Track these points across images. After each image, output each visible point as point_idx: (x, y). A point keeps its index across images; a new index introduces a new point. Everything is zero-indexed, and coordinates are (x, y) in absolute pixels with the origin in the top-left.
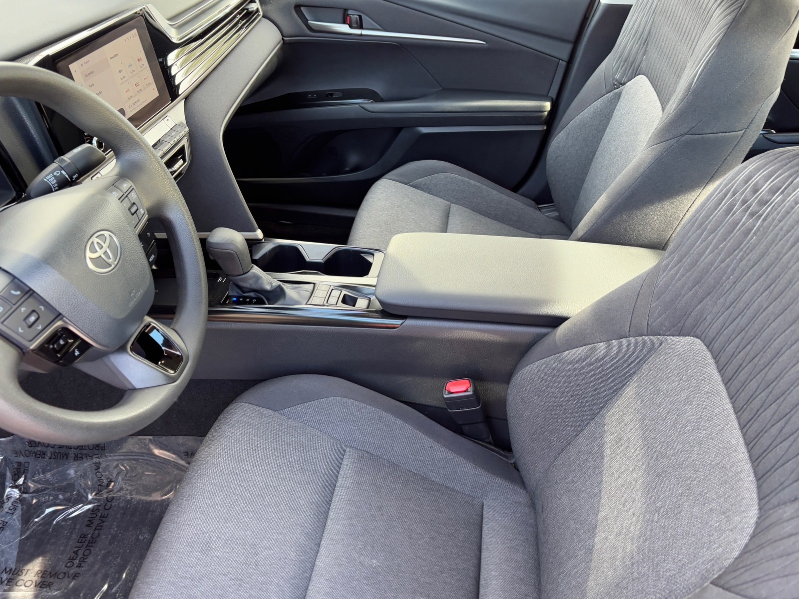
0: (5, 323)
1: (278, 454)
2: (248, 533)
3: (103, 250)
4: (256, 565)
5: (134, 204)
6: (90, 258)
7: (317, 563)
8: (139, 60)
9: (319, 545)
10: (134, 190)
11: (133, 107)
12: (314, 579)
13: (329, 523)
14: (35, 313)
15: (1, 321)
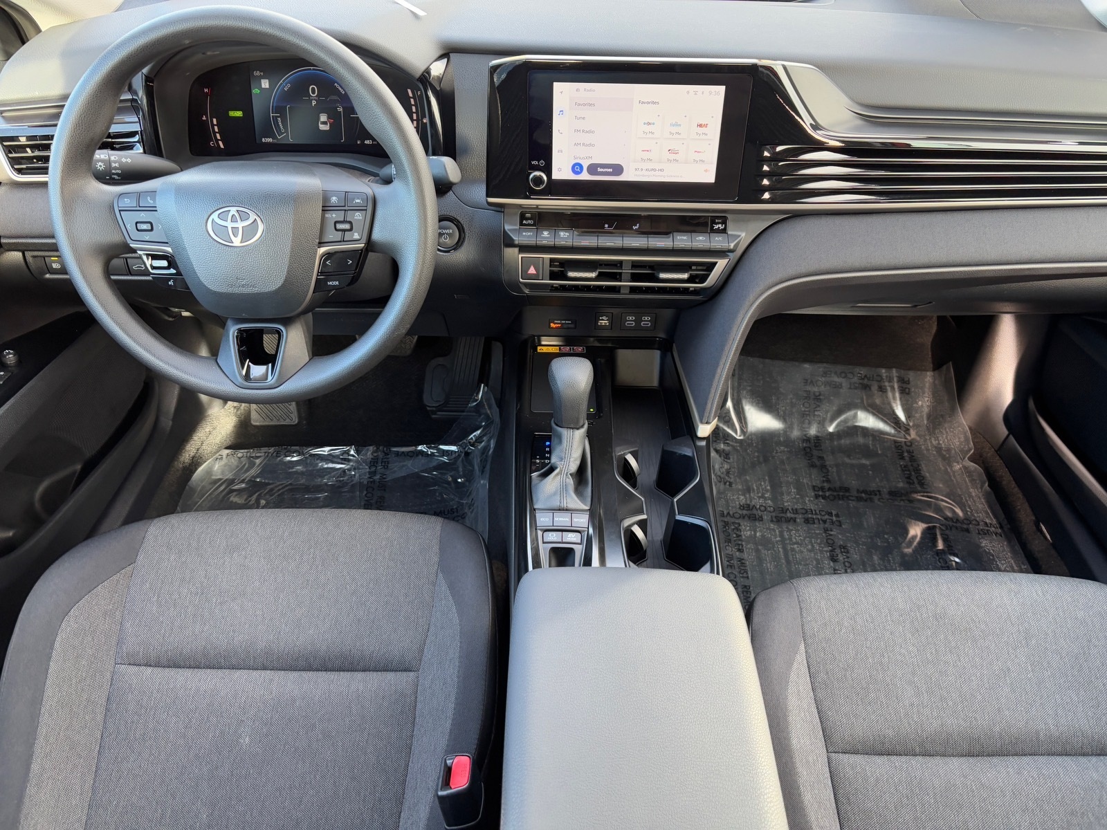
0: (121, 212)
1: (371, 585)
2: (257, 584)
3: (235, 225)
4: (221, 603)
5: (350, 223)
6: (213, 219)
7: (238, 673)
8: (700, 126)
9: (265, 668)
10: (364, 212)
11: (644, 172)
12: (219, 671)
13: (293, 675)
14: (149, 225)
15: (120, 209)
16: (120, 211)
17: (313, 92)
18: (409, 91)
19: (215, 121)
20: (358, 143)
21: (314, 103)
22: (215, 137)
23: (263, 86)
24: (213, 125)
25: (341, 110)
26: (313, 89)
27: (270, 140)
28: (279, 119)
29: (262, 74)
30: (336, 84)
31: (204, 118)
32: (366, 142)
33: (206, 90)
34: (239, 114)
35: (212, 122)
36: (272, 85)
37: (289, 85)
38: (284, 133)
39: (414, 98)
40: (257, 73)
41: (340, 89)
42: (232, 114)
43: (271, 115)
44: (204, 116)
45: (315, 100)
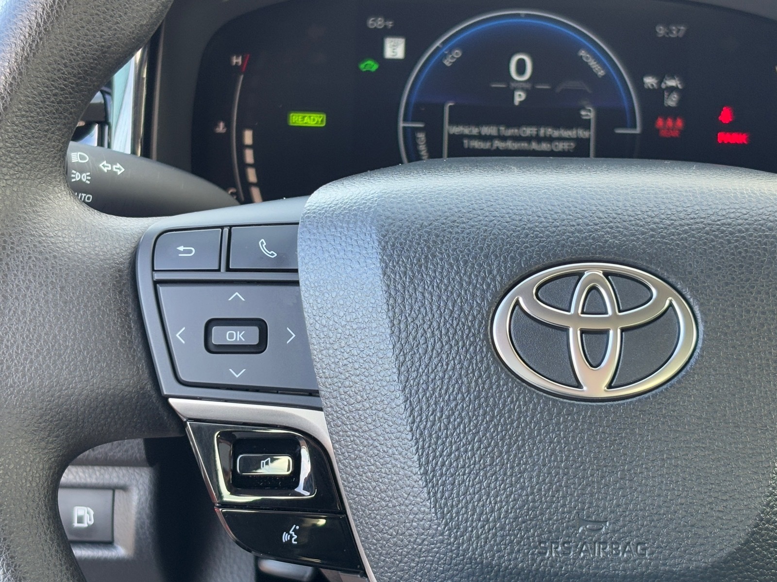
0: (162, 289)
3: (594, 322)
14: (255, 330)
15: (158, 277)
16: (156, 283)
17: (521, 70)
19: (248, 137)
21: (519, 97)
22: (244, 176)
23: (389, 54)
24: (241, 147)
25: (591, 115)
26: (521, 65)
28: (421, 136)
29: (390, 24)
30: (582, 53)
31: (221, 128)
33: (237, 60)
34: (313, 120)
35: (240, 138)
36: (413, 52)
37: (457, 53)
40: (377, 23)
41: (593, 63)
42: (298, 119)
43: (401, 124)
44: (222, 125)
45: (523, 89)
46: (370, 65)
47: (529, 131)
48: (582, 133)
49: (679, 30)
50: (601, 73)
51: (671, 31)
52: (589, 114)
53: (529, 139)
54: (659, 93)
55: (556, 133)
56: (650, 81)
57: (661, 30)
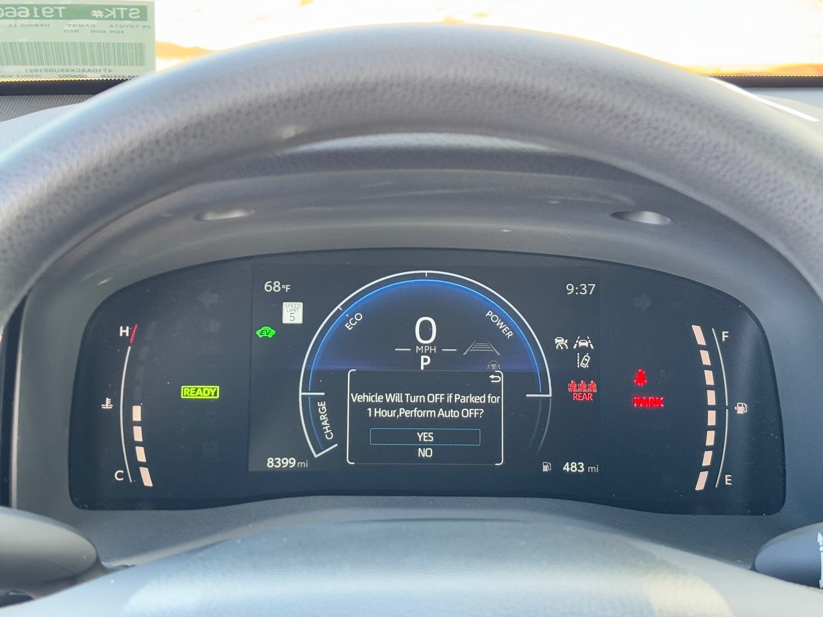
17: (426, 333)
18: (697, 330)
19: (137, 413)
20: (546, 468)
21: (425, 362)
22: (132, 455)
23: (286, 320)
24: (129, 424)
25: (501, 379)
26: (426, 328)
27: (290, 462)
28: (322, 405)
29: (287, 288)
30: (490, 313)
31: (108, 405)
32: (566, 468)
33: (124, 331)
34: (208, 392)
35: (128, 414)
36: (311, 317)
37: (359, 317)
38: (331, 443)
39: (710, 347)
40: (274, 286)
41: (501, 325)
42: (188, 392)
43: (301, 394)
44: (108, 400)
45: (428, 354)
46: (267, 332)
47: (436, 398)
48: (492, 399)
49: (589, 289)
50: (510, 334)
51: (581, 290)
52: (498, 379)
53: (436, 406)
54: (570, 355)
55: (464, 400)
56: (560, 342)
57: (571, 289)
